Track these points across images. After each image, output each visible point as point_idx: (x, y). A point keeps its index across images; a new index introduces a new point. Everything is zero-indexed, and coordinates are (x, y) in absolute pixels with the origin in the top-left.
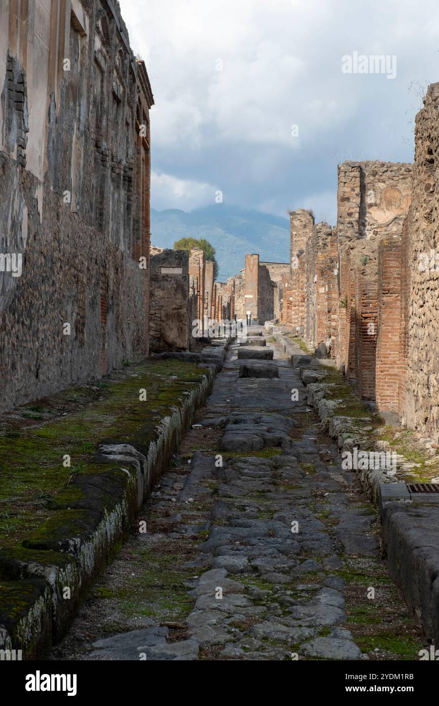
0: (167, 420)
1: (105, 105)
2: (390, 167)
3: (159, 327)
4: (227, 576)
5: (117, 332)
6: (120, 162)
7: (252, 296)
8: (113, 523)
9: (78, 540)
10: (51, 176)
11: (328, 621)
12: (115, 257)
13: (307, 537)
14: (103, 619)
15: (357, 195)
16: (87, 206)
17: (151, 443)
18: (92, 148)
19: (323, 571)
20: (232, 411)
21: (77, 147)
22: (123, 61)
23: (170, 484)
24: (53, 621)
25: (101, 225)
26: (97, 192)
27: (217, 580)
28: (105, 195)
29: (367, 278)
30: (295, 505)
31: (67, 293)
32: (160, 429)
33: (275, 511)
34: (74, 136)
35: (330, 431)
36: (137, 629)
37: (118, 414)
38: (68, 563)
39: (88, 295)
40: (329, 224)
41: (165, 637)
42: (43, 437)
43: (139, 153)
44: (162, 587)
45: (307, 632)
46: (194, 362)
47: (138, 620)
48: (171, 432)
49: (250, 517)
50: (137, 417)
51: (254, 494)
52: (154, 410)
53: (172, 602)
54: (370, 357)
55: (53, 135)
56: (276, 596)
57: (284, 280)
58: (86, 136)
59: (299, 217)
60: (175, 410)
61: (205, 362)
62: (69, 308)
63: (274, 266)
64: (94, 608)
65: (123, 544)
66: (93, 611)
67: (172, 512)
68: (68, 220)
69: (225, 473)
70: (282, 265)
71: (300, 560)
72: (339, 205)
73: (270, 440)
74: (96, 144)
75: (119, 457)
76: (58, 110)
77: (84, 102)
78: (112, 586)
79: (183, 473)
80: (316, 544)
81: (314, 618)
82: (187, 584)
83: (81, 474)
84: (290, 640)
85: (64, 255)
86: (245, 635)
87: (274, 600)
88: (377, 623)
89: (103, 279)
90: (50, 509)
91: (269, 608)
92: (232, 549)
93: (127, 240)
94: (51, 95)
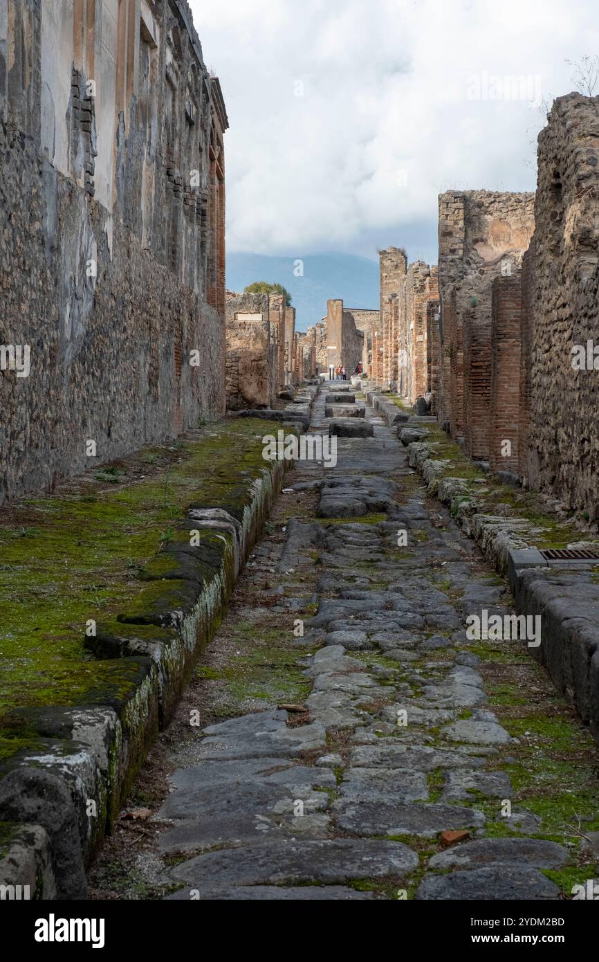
0: (259, 482)
1: (178, 128)
2: (499, 197)
3: (236, 382)
4: (345, 654)
5: (192, 387)
6: (193, 193)
7: (335, 348)
8: (212, 596)
9: (180, 613)
10: (120, 206)
11: (468, 702)
12: (189, 301)
13: (430, 609)
14: (212, 702)
15: (460, 229)
16: (159, 242)
17: (245, 508)
18: (164, 176)
19: (453, 647)
20: (325, 474)
21: (148, 174)
22: (196, 77)
23: (265, 552)
24: (159, 704)
25: (173, 264)
26: (169, 227)
27: (335, 657)
28: (179, 230)
29: (477, 322)
30: (410, 575)
31: (139, 342)
32: (253, 493)
33: (389, 582)
34: (144, 162)
35: (440, 494)
36: (251, 713)
37: (203, 476)
38: (173, 639)
39: (162, 344)
40: (427, 263)
41: (285, 721)
42: (124, 501)
43: (212, 183)
44: (273, 666)
45: (446, 715)
46: (277, 420)
47: (249, 703)
48: (263, 496)
49: (362, 589)
50: (225, 480)
51: (362, 564)
52: (243, 472)
53: (286, 683)
54: (481, 411)
55: (123, 160)
56: (404, 675)
57: (374, 328)
58: (157, 162)
59: (389, 256)
60: (265, 472)
61: (289, 420)
62: (141, 358)
63: (361, 313)
64: (199, 690)
65: (223, 619)
66: (199, 694)
67: (272, 584)
68: (139, 257)
69: (327, 541)
70: (369, 312)
71: (426, 635)
72: (440, 241)
73: (373, 505)
74: (168, 172)
75: (212, 523)
76: (127, 132)
77: (154, 123)
78: (216, 666)
79: (279, 542)
80: (442, 618)
81: (450, 699)
82: (300, 663)
83: (172, 542)
84: (427, 723)
85: (135, 298)
86: (375, 718)
87: (402, 680)
88: (524, 705)
89: (177, 325)
90: (142, 580)
91: (398, 689)
92: (347, 624)
93: (201, 282)
94: (119, 115)
